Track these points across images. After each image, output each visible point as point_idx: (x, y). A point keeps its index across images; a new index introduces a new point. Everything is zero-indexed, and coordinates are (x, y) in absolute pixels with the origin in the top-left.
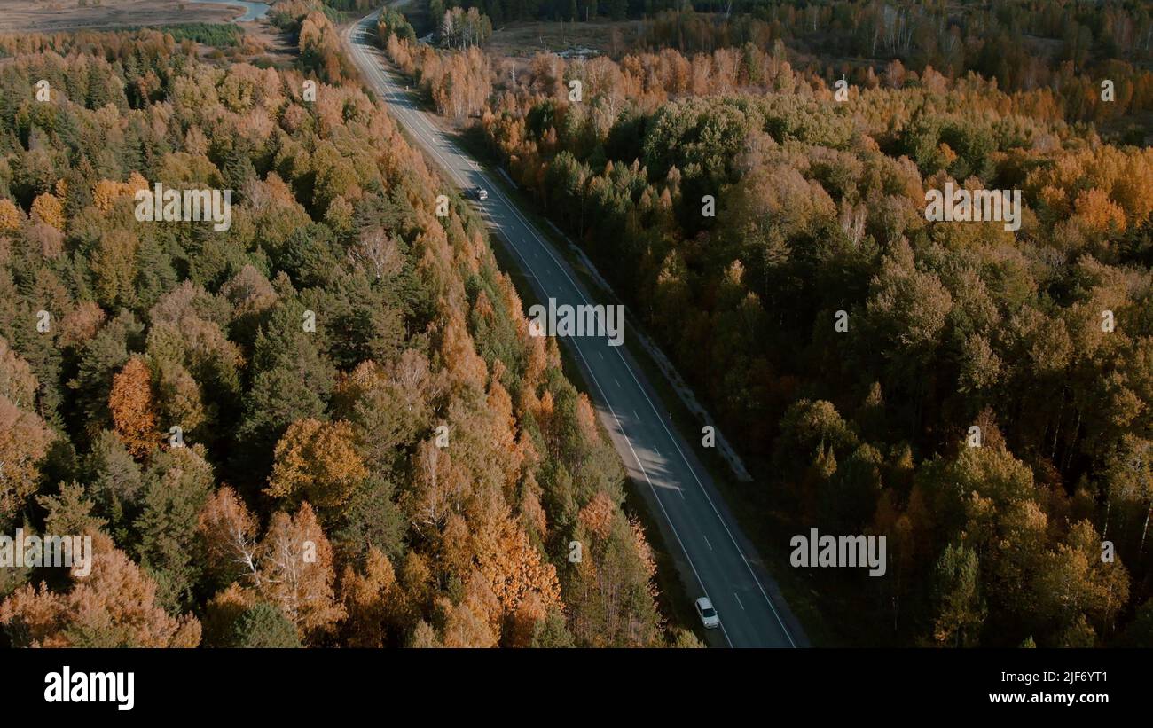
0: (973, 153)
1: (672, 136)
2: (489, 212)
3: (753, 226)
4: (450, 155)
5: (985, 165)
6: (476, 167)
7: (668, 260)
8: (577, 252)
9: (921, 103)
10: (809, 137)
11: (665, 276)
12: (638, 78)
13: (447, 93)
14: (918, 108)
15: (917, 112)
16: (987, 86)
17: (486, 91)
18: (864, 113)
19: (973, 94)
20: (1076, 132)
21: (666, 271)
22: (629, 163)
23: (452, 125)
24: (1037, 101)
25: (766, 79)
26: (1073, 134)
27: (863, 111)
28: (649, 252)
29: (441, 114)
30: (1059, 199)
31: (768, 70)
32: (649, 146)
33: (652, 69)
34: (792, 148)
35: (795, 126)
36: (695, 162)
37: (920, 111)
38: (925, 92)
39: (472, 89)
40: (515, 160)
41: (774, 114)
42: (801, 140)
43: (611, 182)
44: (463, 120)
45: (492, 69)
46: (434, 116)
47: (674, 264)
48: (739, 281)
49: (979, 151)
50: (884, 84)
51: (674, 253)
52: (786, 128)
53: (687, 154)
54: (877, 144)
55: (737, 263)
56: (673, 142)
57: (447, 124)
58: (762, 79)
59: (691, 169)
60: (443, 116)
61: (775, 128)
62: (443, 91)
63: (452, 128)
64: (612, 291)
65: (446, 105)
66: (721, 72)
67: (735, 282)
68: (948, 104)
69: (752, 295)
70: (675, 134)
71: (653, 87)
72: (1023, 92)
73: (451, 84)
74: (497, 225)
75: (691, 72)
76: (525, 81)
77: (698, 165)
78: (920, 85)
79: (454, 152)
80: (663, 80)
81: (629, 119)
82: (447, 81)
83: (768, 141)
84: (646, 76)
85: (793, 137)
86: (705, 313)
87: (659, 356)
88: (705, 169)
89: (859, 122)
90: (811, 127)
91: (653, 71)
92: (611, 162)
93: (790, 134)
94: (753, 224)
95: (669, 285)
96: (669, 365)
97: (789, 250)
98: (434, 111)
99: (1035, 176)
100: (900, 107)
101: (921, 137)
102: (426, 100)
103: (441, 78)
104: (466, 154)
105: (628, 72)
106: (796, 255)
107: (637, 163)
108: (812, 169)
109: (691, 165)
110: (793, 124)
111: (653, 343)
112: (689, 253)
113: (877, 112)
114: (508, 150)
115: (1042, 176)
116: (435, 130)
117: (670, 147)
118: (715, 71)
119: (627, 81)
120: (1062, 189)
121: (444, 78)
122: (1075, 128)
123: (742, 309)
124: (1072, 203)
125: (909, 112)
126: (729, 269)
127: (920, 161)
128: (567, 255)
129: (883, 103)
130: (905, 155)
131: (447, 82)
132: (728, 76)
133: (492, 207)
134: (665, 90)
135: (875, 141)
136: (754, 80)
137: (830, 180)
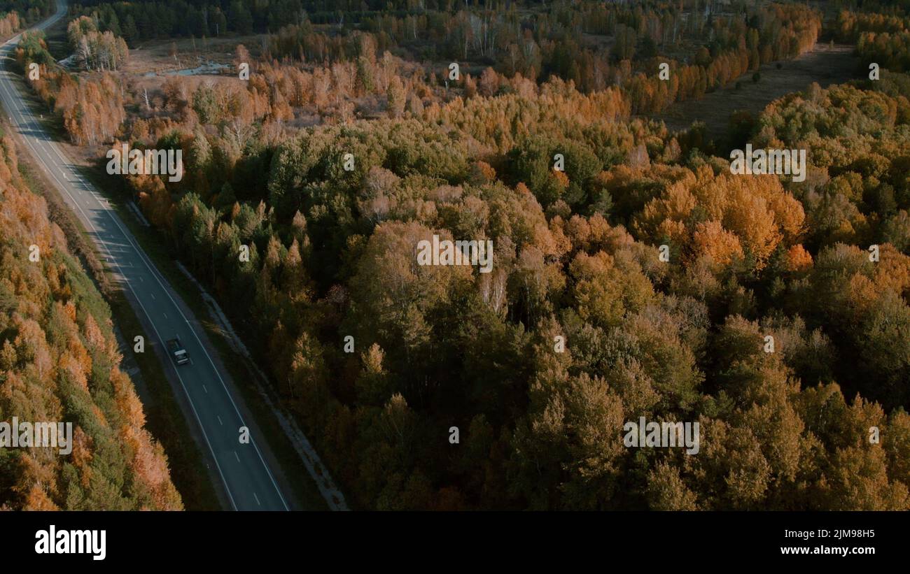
0: (582, 174)
1: (297, 175)
2: (117, 261)
3: (389, 302)
4: (81, 192)
5: (602, 196)
6: (105, 204)
7: (300, 344)
8: (210, 303)
9: (518, 110)
10: (430, 169)
11: (299, 361)
12: (265, 95)
13: (79, 123)
14: (516, 115)
15: (515, 119)
16: (567, 88)
17: (120, 116)
18: (471, 124)
19: (558, 97)
20: (651, 130)
21: (300, 355)
22: (255, 207)
23: (85, 155)
24: (609, 99)
25: (379, 88)
26: (648, 132)
27: (469, 123)
28: (280, 326)
29: (74, 144)
30: (680, 233)
31: (380, 80)
32: (273, 186)
33: (276, 87)
34: (414, 183)
35: (415, 159)
36: (320, 204)
37: (518, 118)
38: (518, 97)
39: (104, 118)
40: (144, 197)
41: (392, 144)
42: (422, 173)
43: (238, 229)
44: (96, 150)
45: (128, 92)
46: (67, 146)
47: (307, 348)
48: (380, 368)
49: (587, 173)
50: (482, 91)
51: (305, 336)
52: (406, 161)
53: (312, 195)
54: (493, 169)
55: (376, 347)
56: (297, 181)
57: (80, 153)
58: (375, 88)
59: (317, 211)
60: (77, 145)
61: (394, 161)
62: (74, 122)
63: (85, 158)
64: (247, 353)
65: (78, 135)
66: (339, 85)
67: (375, 370)
68: (540, 109)
69: (398, 398)
70: (300, 173)
71: (278, 105)
72: (596, 92)
73: (81, 115)
74: (126, 279)
75: (312, 86)
76: (158, 102)
77: (323, 206)
78: (513, 92)
79: (84, 188)
80: (288, 95)
81: (254, 153)
82: (77, 111)
83: (389, 177)
84: (271, 93)
85: (414, 170)
86: (347, 409)
87: (302, 444)
88: (331, 209)
89: (472, 144)
90: (431, 160)
91: (277, 90)
92: (238, 204)
93: (410, 166)
94: (388, 300)
95: (305, 371)
96: (313, 455)
97: (430, 329)
98: (68, 140)
99: (652, 208)
100: (501, 116)
101: (535, 163)
102: (58, 130)
103: (72, 107)
104: (97, 190)
105: (255, 89)
106: (438, 332)
107: (262, 205)
108: (439, 215)
109: (316, 207)
110: (413, 156)
111: (295, 424)
112: (322, 315)
113: (482, 123)
114: (137, 185)
115: (658, 207)
116: (67, 162)
117: (296, 186)
118: (334, 84)
119: (254, 99)
120: (681, 222)
121: (75, 108)
122: (649, 127)
123: (387, 417)
124: (692, 237)
125: (509, 120)
126: (368, 354)
127: (536, 187)
128: (199, 310)
129: (486, 113)
130: (522, 182)
131: (78, 115)
132: (346, 87)
133: (122, 254)
134: (291, 105)
135: (492, 167)
136: (369, 89)
137: (460, 227)
